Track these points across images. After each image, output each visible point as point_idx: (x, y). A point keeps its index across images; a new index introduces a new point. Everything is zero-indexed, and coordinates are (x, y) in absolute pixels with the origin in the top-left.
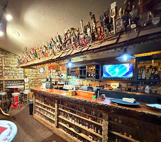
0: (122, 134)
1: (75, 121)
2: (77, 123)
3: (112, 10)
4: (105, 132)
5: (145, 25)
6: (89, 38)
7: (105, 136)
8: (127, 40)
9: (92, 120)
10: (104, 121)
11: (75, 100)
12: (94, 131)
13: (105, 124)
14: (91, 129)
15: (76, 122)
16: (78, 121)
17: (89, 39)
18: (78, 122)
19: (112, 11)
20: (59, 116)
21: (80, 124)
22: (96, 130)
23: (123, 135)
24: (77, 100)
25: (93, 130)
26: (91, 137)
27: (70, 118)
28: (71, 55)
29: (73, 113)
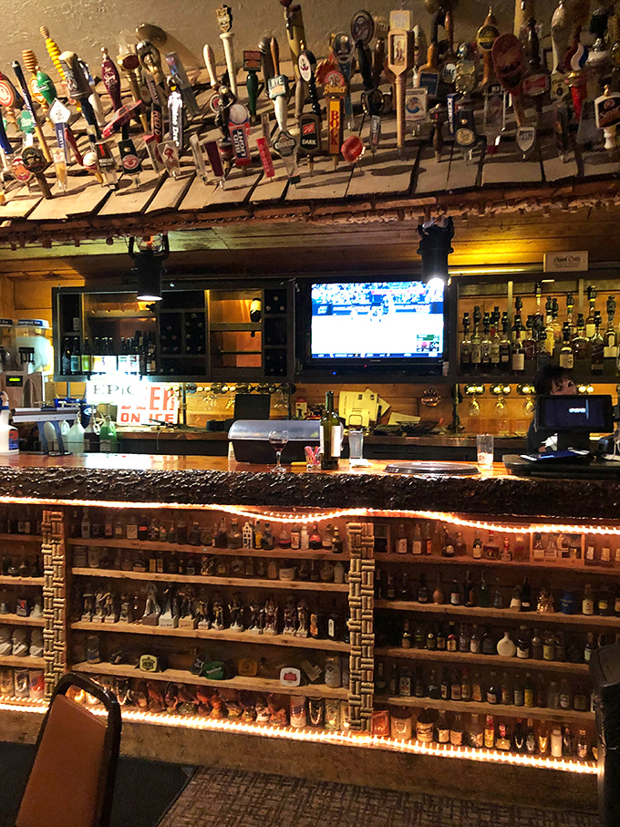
0: (425, 600)
1: (198, 618)
2: (210, 627)
3: (393, 36)
4: (361, 614)
5: (497, 143)
6: (284, 140)
7: (360, 635)
8: (448, 189)
9: (297, 578)
10: (355, 562)
11: (207, 481)
12: (309, 635)
13: (360, 577)
14: (290, 631)
15: (204, 622)
16: (218, 611)
17: (286, 144)
18: (213, 621)
19: (395, 44)
20: (75, 626)
21: (227, 626)
22: (318, 626)
23: (431, 600)
24: (220, 479)
25: (302, 631)
26: (290, 673)
27: (162, 612)
28: (183, 211)
29: (184, 573)
